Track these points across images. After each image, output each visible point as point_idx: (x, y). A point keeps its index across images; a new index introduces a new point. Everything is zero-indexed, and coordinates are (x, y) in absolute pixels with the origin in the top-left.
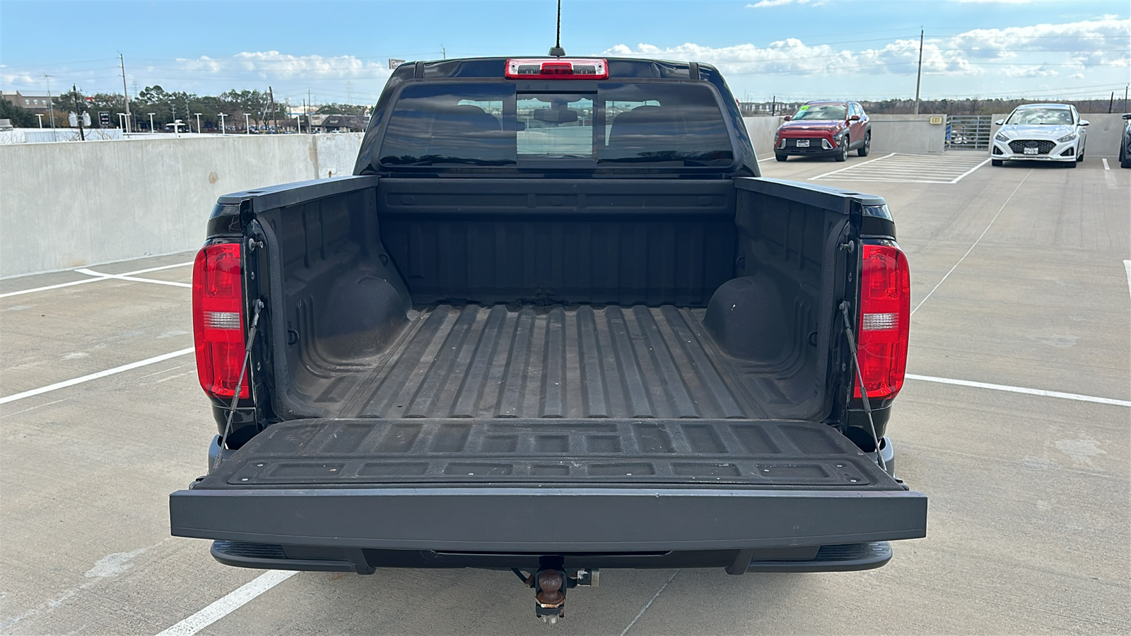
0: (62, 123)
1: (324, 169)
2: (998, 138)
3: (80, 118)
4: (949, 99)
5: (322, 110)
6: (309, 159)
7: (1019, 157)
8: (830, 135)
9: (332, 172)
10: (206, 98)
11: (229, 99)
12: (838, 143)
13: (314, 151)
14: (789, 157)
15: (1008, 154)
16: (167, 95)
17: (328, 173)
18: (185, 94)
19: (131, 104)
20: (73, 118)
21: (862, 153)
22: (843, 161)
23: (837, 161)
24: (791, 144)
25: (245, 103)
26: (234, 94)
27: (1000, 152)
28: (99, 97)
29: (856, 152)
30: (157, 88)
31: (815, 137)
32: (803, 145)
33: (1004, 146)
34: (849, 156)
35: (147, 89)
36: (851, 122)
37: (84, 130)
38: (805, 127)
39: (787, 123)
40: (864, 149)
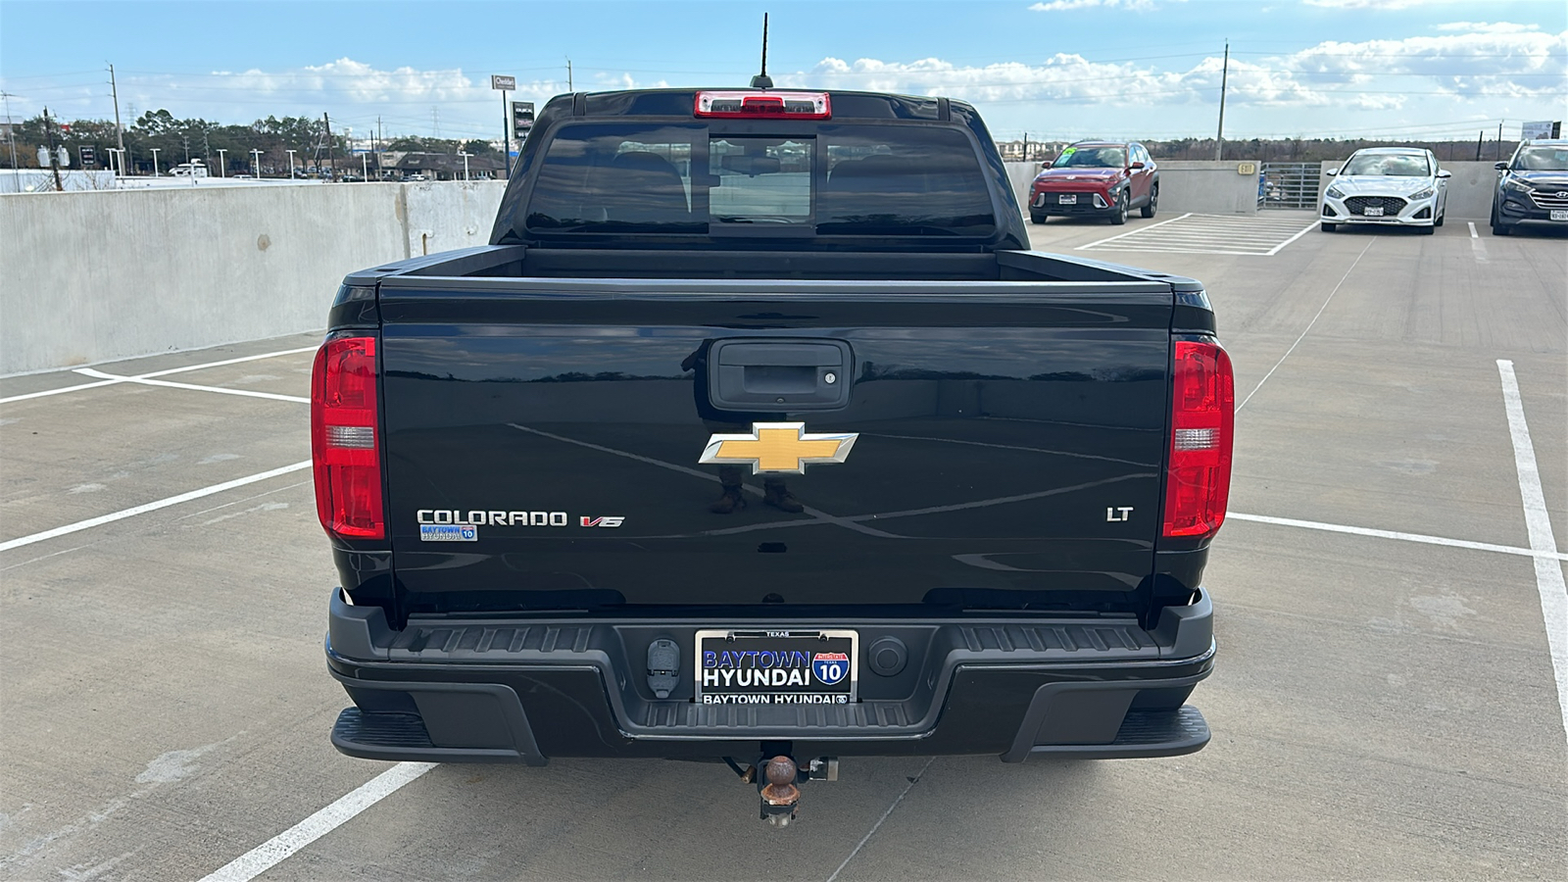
0: (28, 162)
1: (417, 231)
2: (1330, 193)
3: (54, 156)
4: (1262, 138)
5: (397, 145)
6: (395, 218)
7: (1358, 219)
8: (1105, 188)
9: (429, 234)
10: (232, 128)
11: (266, 129)
12: (1115, 200)
13: (403, 206)
14: (1049, 218)
15: (1343, 216)
16: (177, 122)
17: (422, 236)
18: (202, 122)
19: (125, 134)
20: (44, 154)
21: (1147, 213)
22: (1122, 223)
23: (1114, 224)
24: (1052, 200)
25: (288, 135)
26: (272, 122)
27: (1332, 213)
28: (78, 125)
29: (1138, 212)
30: (163, 113)
31: (1085, 190)
32: (1067, 201)
33: (1338, 205)
34: (1130, 217)
35: (148, 114)
36: (1133, 171)
37: (60, 172)
38: (1070, 177)
39: (1045, 171)
40: (1149, 207)
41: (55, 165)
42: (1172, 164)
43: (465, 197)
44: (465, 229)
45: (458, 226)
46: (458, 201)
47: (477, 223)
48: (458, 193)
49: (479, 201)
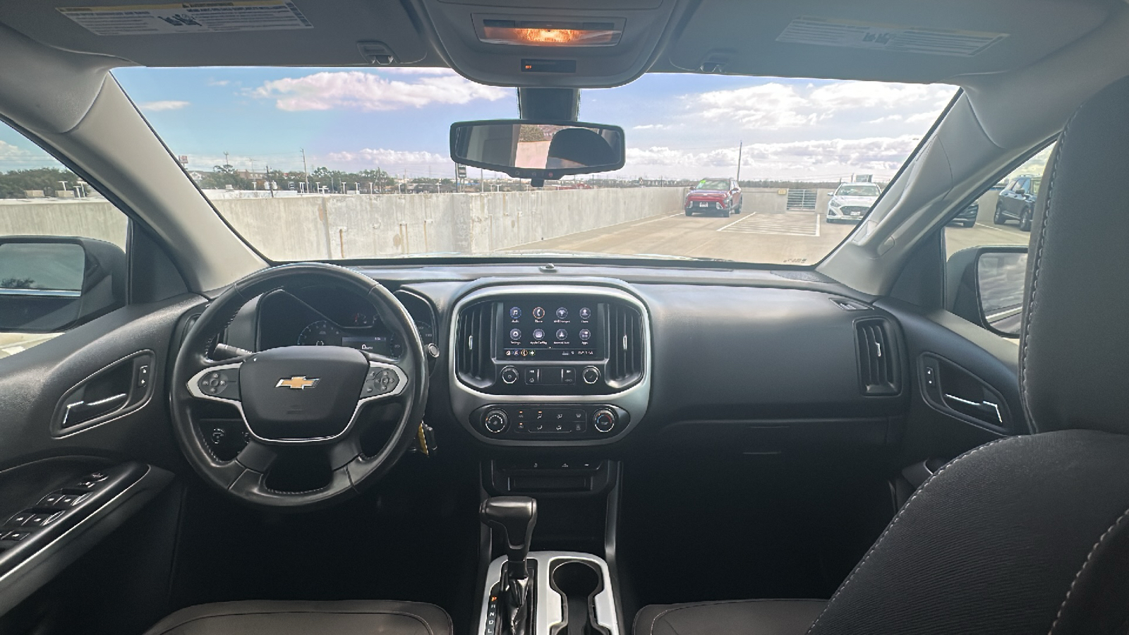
0: (261, 188)
1: (335, 228)
2: (832, 204)
3: (271, 185)
6: (319, 219)
7: (846, 217)
8: (720, 199)
9: (343, 230)
10: (351, 174)
11: (364, 175)
12: (726, 205)
13: (324, 212)
14: (693, 214)
15: (840, 216)
16: (329, 172)
17: (338, 231)
18: (339, 172)
19: (309, 177)
20: (267, 184)
21: (737, 212)
22: (728, 217)
23: (725, 217)
24: (696, 205)
25: (372, 177)
26: (366, 172)
27: (834, 214)
28: (291, 173)
29: (733, 211)
30: (324, 168)
31: (712, 201)
32: (704, 206)
33: (837, 210)
34: (732, 213)
35: (318, 169)
36: (734, 192)
37: (274, 192)
38: (705, 194)
39: (692, 192)
40: (738, 209)
41: (271, 189)
42: (747, 189)
43: (371, 205)
44: (371, 226)
45: (366, 224)
46: (366, 208)
47: (380, 221)
48: (366, 202)
49: (381, 207)
